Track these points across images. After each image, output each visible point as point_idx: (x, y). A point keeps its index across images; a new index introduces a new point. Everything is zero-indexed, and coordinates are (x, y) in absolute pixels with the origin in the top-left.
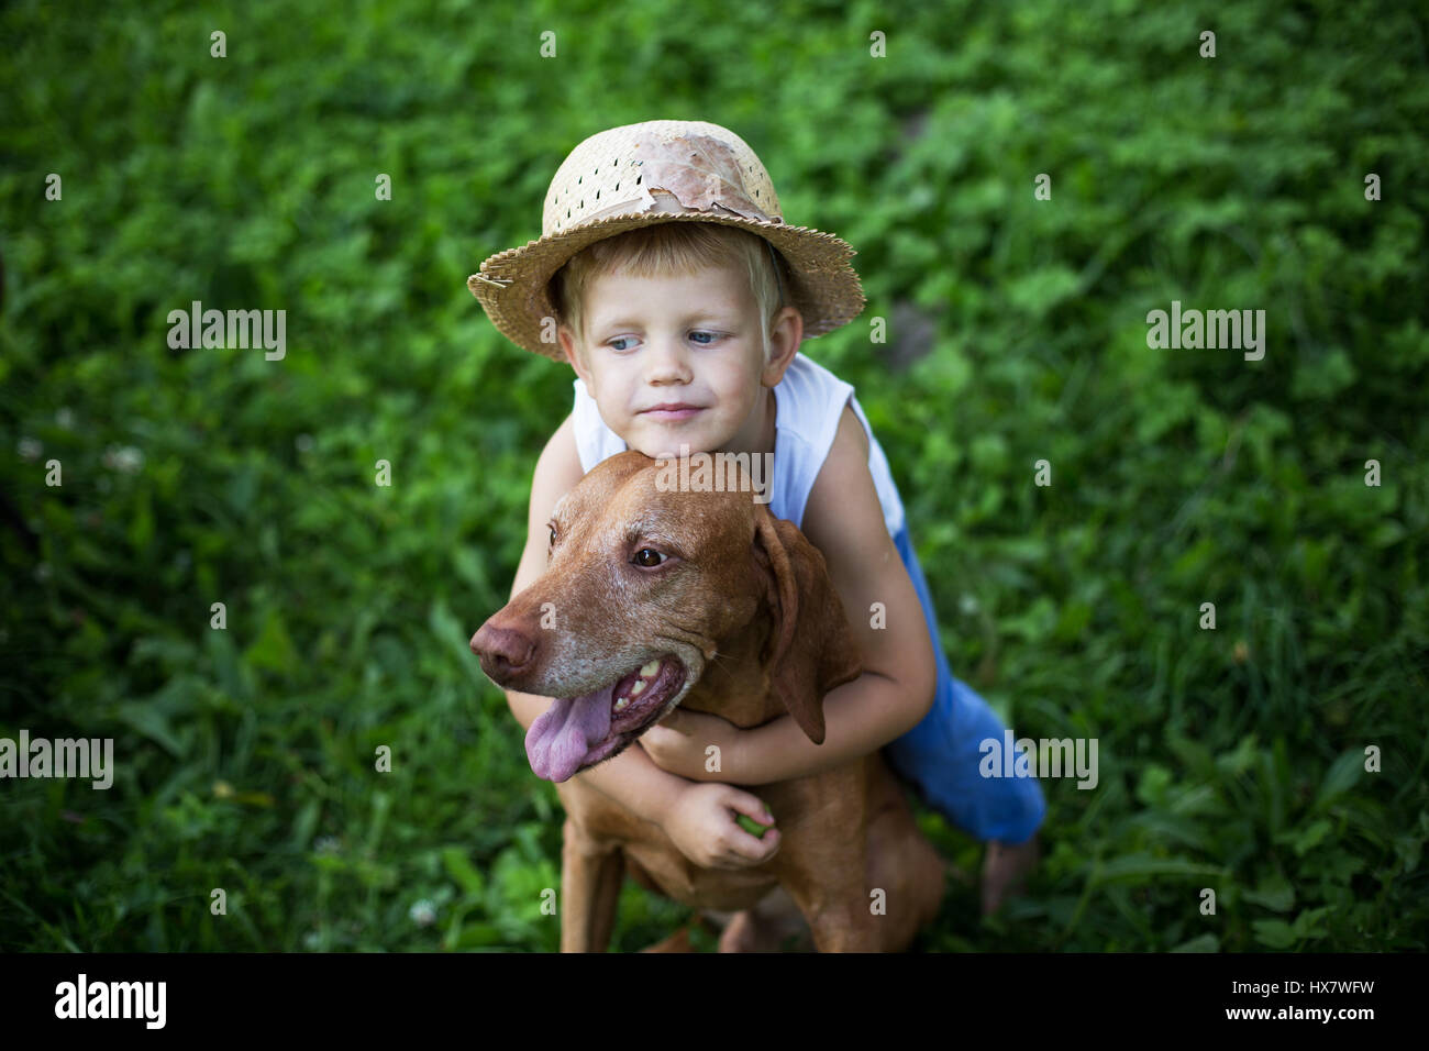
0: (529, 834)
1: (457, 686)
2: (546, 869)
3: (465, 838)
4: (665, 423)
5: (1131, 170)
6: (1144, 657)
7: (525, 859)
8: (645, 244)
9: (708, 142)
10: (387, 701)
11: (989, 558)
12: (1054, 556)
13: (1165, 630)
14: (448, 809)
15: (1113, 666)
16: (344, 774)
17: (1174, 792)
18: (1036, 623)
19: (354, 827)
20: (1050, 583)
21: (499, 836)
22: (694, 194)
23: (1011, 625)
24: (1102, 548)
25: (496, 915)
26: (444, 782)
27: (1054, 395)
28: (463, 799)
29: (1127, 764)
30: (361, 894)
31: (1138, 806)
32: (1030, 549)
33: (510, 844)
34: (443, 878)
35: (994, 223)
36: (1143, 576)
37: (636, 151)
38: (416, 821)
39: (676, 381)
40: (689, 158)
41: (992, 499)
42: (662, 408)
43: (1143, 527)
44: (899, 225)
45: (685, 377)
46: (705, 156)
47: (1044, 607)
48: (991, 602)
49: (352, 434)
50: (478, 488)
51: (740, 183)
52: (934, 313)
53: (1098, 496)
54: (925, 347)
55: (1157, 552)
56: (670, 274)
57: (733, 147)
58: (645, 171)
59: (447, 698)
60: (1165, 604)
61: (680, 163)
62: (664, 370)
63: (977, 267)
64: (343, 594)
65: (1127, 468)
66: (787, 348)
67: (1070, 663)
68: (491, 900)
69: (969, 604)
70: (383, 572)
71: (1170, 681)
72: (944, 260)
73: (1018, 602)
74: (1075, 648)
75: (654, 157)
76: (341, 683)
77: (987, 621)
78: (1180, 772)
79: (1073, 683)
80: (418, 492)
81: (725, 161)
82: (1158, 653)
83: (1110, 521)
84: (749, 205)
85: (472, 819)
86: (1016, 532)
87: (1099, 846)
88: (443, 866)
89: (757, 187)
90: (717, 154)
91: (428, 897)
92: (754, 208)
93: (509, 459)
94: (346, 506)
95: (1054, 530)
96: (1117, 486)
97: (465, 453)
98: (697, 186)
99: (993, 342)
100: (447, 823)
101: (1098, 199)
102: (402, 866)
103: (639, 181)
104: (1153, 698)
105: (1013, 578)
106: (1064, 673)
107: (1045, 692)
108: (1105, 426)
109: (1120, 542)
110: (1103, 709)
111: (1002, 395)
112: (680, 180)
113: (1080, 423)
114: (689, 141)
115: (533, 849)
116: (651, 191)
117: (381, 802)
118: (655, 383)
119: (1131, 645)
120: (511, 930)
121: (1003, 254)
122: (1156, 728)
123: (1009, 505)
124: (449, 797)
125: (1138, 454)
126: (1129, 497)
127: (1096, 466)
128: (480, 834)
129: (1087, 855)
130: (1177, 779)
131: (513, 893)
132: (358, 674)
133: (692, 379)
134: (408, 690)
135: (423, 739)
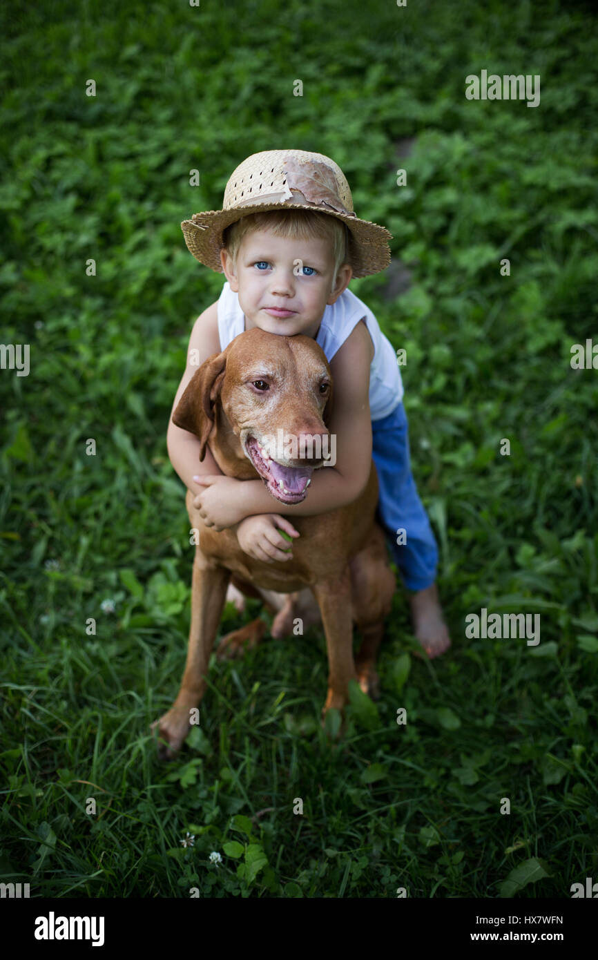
0: (170, 564)
1: (128, 475)
2: (181, 585)
3: (131, 564)
4: (276, 317)
5: (531, 186)
6: (524, 481)
7: (168, 578)
8: (284, 219)
9: (323, 167)
10: (87, 481)
11: (437, 416)
12: (475, 418)
13: (537, 466)
14: (122, 547)
15: (506, 484)
16: (62, 523)
17: (537, 560)
18: (463, 457)
19: (67, 555)
20: (471, 434)
21: (152, 564)
22: (313, 194)
23: (448, 457)
24: (503, 414)
25: (151, 610)
26: (119, 531)
27: (480, 322)
28: (131, 541)
29: (511, 542)
30: (72, 594)
31: (516, 567)
32: (461, 413)
33: (158, 569)
34: (119, 587)
35: (449, 214)
36: (524, 432)
37: (284, 165)
38: (104, 554)
39: (287, 295)
40: (312, 175)
41: (440, 382)
42: (275, 309)
43: (527, 404)
44: (392, 211)
45: (291, 294)
46: (321, 174)
47: (467, 448)
48: (438, 443)
49: (66, 321)
50: (140, 358)
51: (337, 191)
52: (411, 267)
53: (502, 385)
54: (406, 287)
55: (534, 418)
56: (294, 238)
57: (335, 170)
58: (288, 178)
59: (120, 483)
60: (537, 450)
61: (307, 176)
62: (281, 288)
63: (437, 240)
64: (61, 417)
65: (520, 369)
66: (342, 285)
67: (482, 482)
68: (148, 602)
69: (425, 444)
70: (85, 405)
71: (538, 496)
72: (419, 234)
73: (451, 444)
74: (484, 473)
75: (294, 170)
76: (59, 469)
77: (435, 454)
78: (540, 549)
79: (482, 494)
80: (106, 359)
81: (331, 178)
82: (531, 480)
83: (508, 399)
84: (340, 204)
85: (136, 553)
86: (454, 402)
87: (492, 588)
88: (119, 580)
89: (345, 194)
90: (327, 174)
91: (112, 598)
92: (342, 207)
93: (158, 340)
94: (63, 364)
95: (475, 401)
96: (513, 379)
97: (134, 336)
98: (315, 191)
99: (445, 287)
100: (123, 554)
101: (512, 203)
102: (96, 579)
103: (284, 183)
104: (527, 505)
105: (451, 430)
106: (477, 488)
107: (466, 497)
108: (508, 342)
109: (513, 412)
110: (499, 509)
111: (450, 319)
112: (306, 185)
113: (494, 340)
114: (313, 164)
115: (173, 573)
116: (291, 189)
117: (85, 541)
118: (275, 293)
119: (516, 474)
120: (159, 618)
121: (453, 234)
122: (528, 522)
123: (450, 386)
124: (122, 540)
125: (526, 360)
126: (520, 386)
127: (502, 365)
128: (141, 562)
129: (485, 592)
130: (538, 553)
131: (161, 598)
132: (70, 466)
133: (294, 295)
134: (98, 476)
135: (108, 505)
